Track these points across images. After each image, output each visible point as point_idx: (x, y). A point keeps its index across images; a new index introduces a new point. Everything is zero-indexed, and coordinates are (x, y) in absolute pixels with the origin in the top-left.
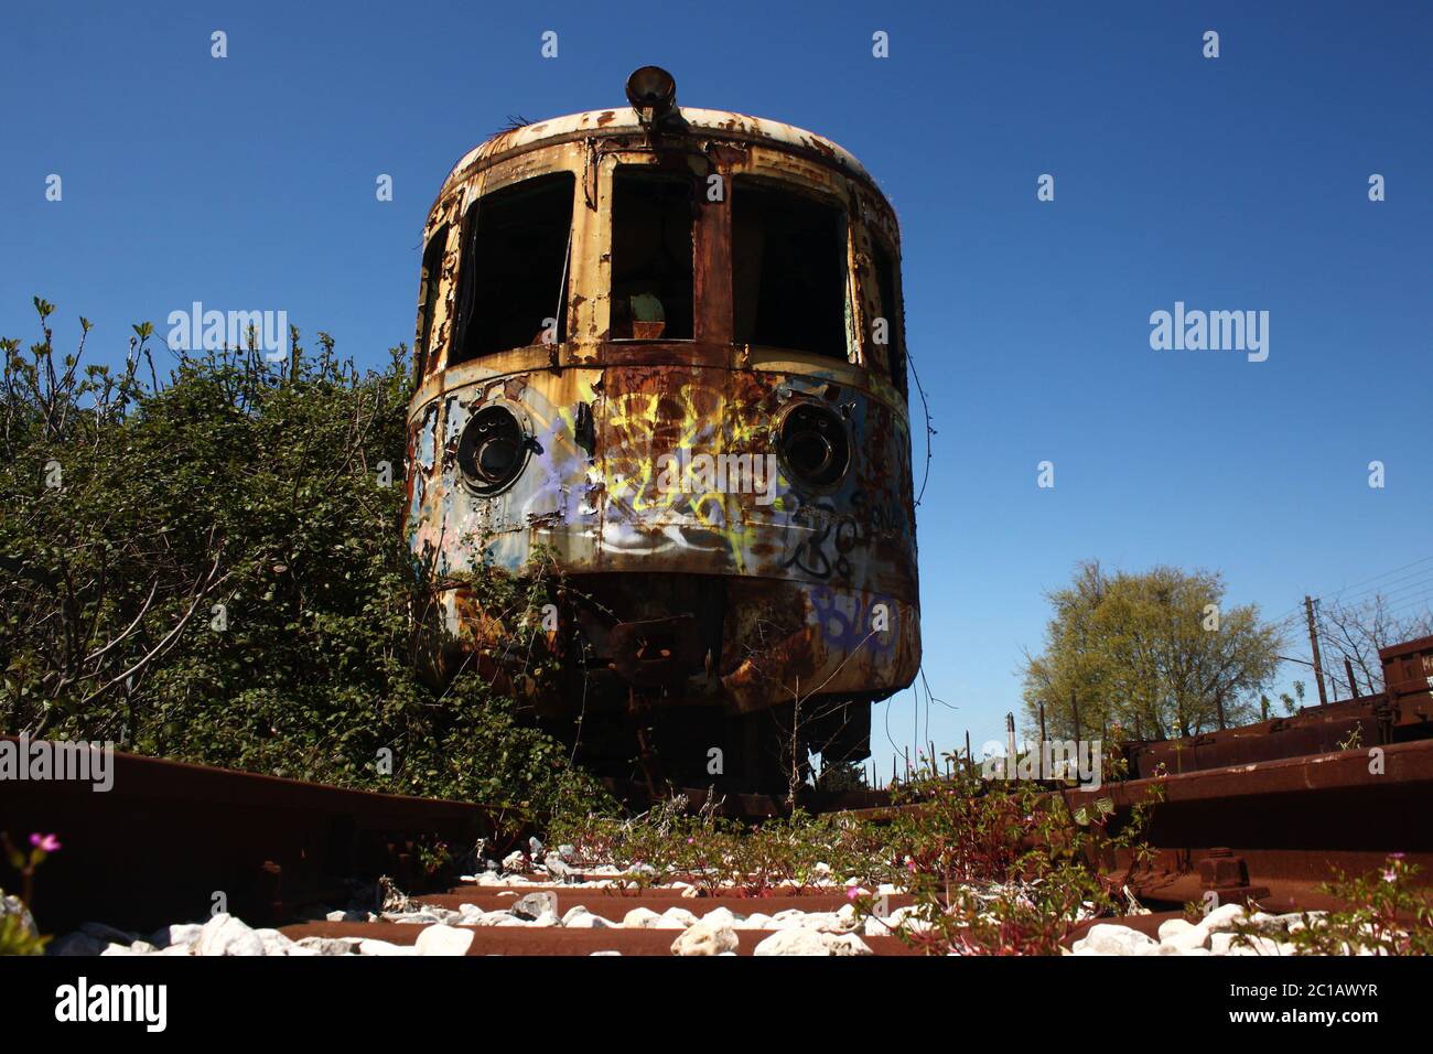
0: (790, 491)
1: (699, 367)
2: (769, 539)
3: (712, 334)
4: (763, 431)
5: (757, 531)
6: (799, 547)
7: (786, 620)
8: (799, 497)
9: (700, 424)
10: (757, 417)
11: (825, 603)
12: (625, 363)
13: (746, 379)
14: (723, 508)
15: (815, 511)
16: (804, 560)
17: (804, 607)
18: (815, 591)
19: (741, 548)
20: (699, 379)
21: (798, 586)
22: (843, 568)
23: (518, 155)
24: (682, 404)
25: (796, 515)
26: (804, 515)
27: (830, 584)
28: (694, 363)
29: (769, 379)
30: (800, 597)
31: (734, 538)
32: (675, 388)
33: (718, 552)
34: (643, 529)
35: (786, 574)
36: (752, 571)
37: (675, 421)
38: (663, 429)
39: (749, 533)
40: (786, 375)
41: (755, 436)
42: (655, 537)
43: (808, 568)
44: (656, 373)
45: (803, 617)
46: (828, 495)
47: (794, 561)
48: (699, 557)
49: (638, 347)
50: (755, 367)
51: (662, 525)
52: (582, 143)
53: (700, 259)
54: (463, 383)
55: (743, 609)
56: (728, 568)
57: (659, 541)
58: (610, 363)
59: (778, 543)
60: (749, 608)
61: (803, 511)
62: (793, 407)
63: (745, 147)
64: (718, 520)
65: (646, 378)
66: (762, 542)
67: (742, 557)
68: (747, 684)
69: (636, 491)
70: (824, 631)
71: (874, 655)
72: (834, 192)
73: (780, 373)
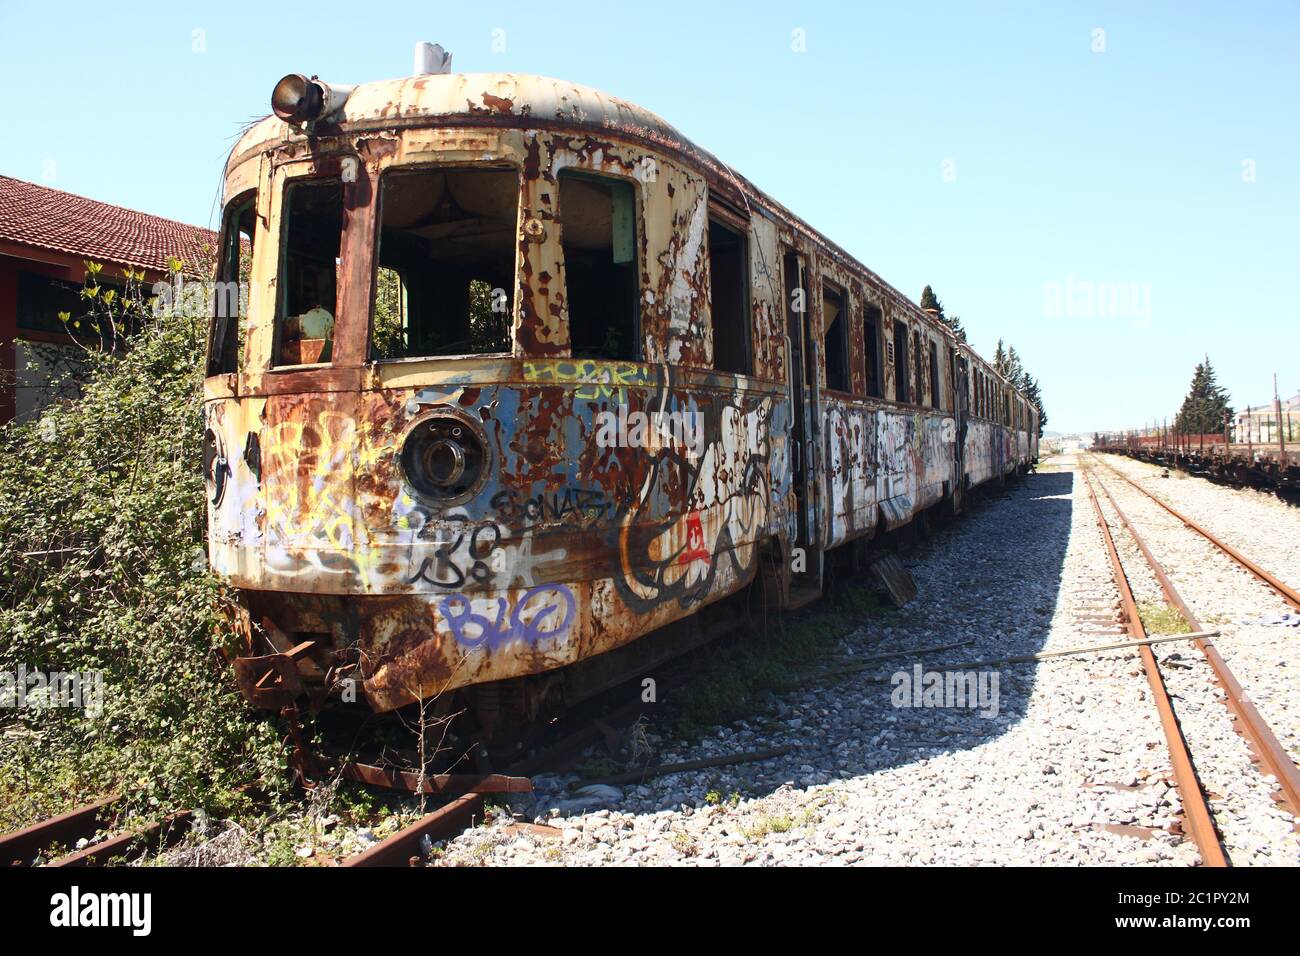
68: (384, 688)
69: (287, 516)
70: (458, 636)
71: (535, 643)
72: (502, 156)
73: (409, 388)
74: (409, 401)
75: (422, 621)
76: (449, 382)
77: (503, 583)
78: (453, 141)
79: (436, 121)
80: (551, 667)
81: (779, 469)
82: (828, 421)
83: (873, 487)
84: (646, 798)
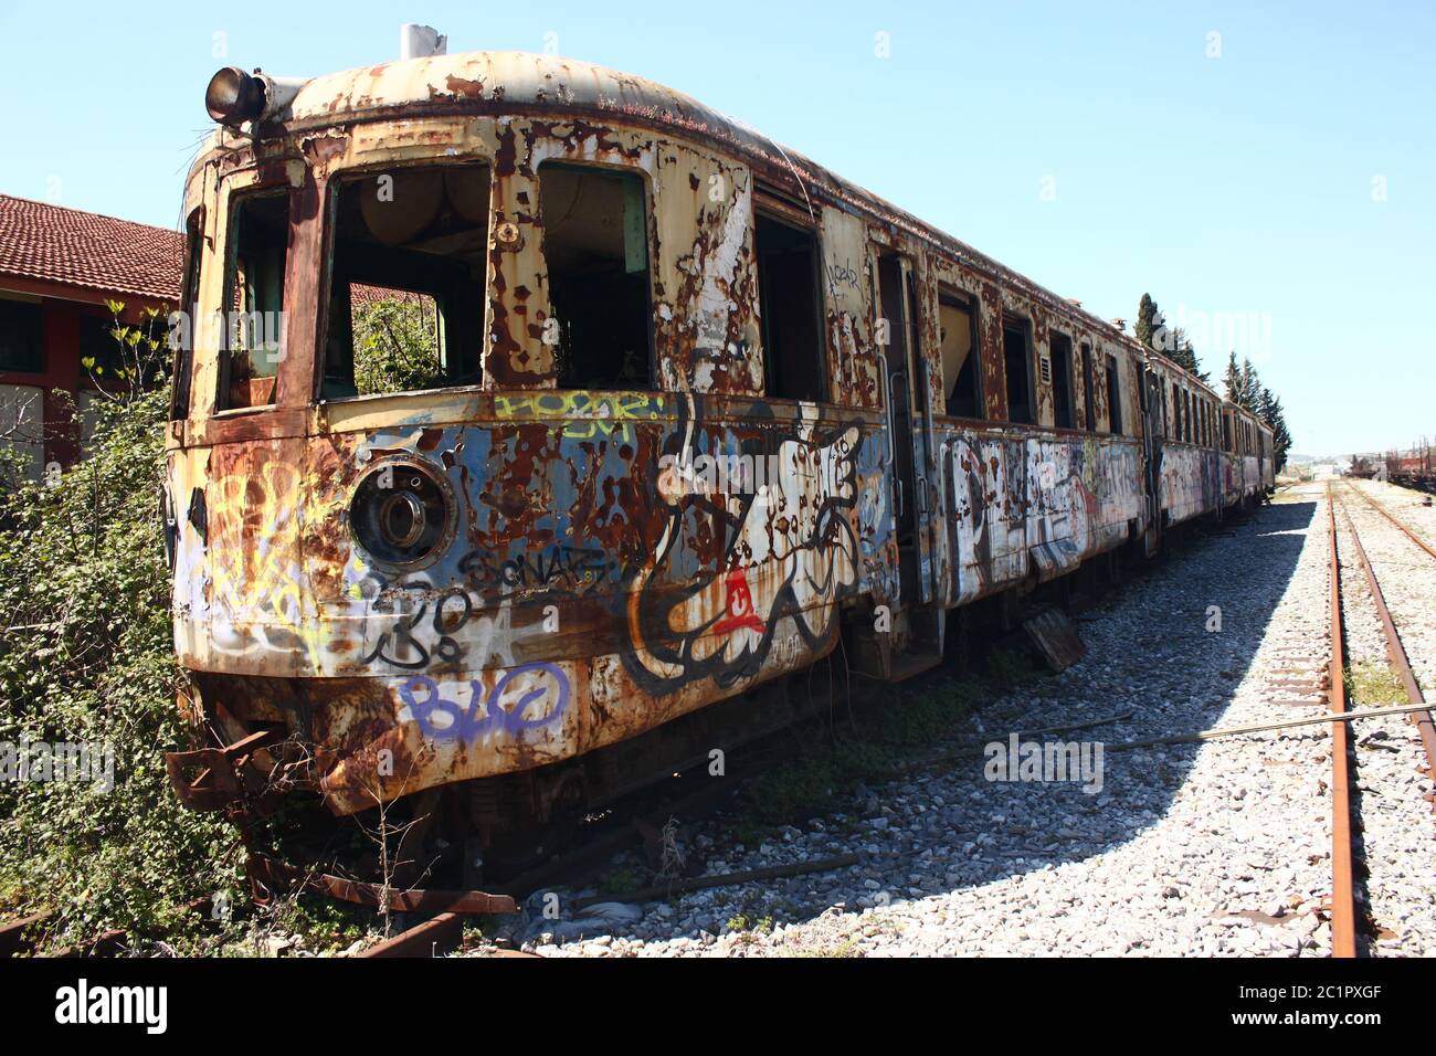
0: (370, 575)
1: (277, 439)
2: (345, 634)
3: (292, 396)
4: (337, 507)
5: (333, 627)
6: (381, 637)
7: (378, 718)
8: (381, 579)
9: (279, 509)
10: (332, 492)
11: (422, 696)
12: (225, 441)
13: (323, 446)
14: (299, 603)
15: (401, 592)
16: (389, 652)
17: (393, 704)
18: (406, 685)
19: (317, 647)
20: (278, 454)
21: (384, 682)
22: (449, 650)
24: (263, 486)
25: (376, 602)
26: (388, 600)
27: (429, 673)
28: (274, 435)
29: (347, 442)
30: (388, 693)
31: (309, 636)
32: (258, 466)
33: (295, 653)
34: (237, 628)
35: (367, 670)
36: (329, 672)
37: (258, 506)
38: (249, 516)
39: (325, 628)
40: (368, 432)
41: (329, 516)
42: (246, 636)
43: (397, 660)
44: (245, 451)
45: (394, 714)
46: (420, 570)
47: (377, 654)
48: (278, 660)
49: (231, 421)
50: (334, 428)
51: (249, 624)
55: (337, 708)
56: (305, 669)
57: (248, 641)
58: (214, 441)
59: (356, 638)
60: (342, 705)
61: (386, 595)
62: (368, 472)
63: (345, 131)
64: (295, 617)
65: (238, 456)
66: (339, 638)
67: (318, 657)
68: (343, 788)
69: (232, 585)
70: (424, 727)
71: (520, 735)
72: (468, 150)
73: (360, 431)
74: (360, 446)
75: (382, 708)
76: (406, 423)
77: (476, 660)
78: (410, 135)
79: (390, 113)
80: (544, 763)
81: (871, 514)
82: (949, 455)
83: (1022, 531)
84: (666, 919)
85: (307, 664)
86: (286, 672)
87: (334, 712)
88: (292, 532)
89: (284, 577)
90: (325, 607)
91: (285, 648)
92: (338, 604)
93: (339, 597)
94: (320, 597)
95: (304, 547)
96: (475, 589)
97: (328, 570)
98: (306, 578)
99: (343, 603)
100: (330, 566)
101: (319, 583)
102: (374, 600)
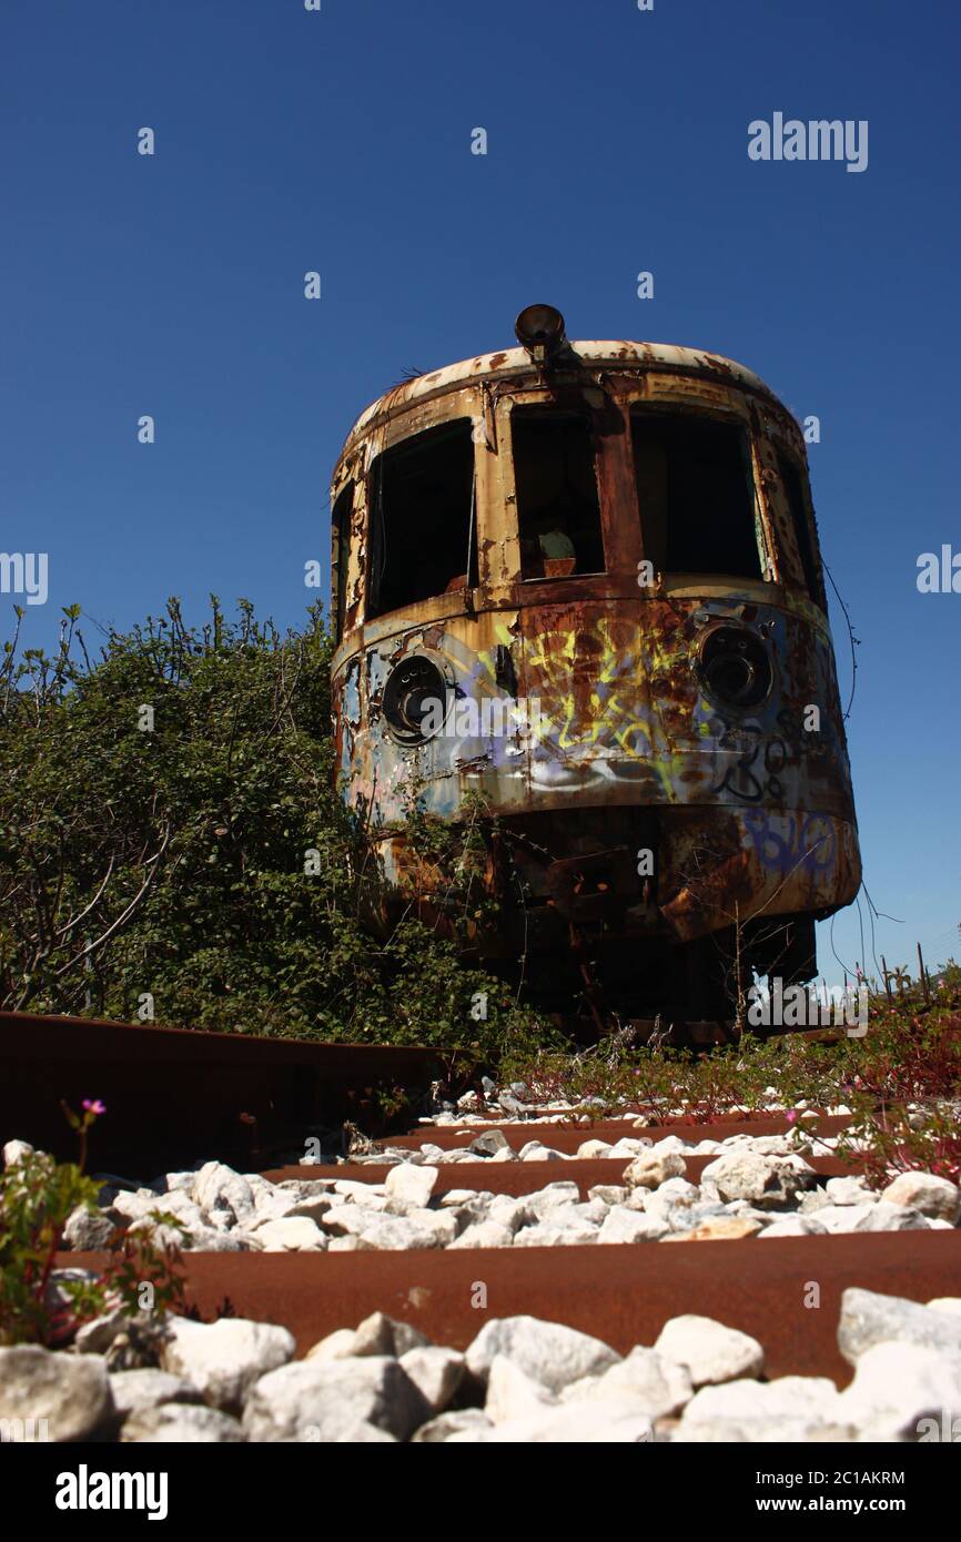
0: (716, 716)
1: (612, 599)
2: (697, 765)
3: (624, 566)
4: (683, 657)
5: (686, 759)
6: (728, 771)
7: (720, 846)
8: (725, 721)
9: (619, 656)
10: (676, 645)
11: (759, 826)
12: (540, 603)
13: (661, 608)
14: (649, 738)
15: (741, 734)
16: (734, 784)
17: (737, 831)
18: (748, 814)
19: (670, 776)
20: (614, 612)
21: (730, 810)
22: (775, 788)
23: (415, 406)
24: (599, 639)
25: (722, 740)
26: (731, 739)
27: (762, 806)
28: (608, 596)
29: (684, 606)
30: (733, 821)
31: (662, 767)
32: (591, 623)
33: (648, 783)
34: (571, 765)
35: (717, 799)
36: (683, 799)
37: (594, 656)
38: (584, 664)
39: (676, 761)
40: (702, 599)
41: (676, 663)
42: (584, 772)
43: (742, 793)
44: (571, 610)
45: (737, 841)
46: (753, 717)
47: (724, 785)
48: (628, 789)
49: (551, 586)
50: (669, 594)
51: (590, 760)
52: (476, 388)
53: (605, 492)
54: (382, 636)
55: (677, 838)
56: (659, 798)
57: (587, 776)
58: (525, 603)
59: (707, 769)
60: (683, 836)
61: (729, 735)
62: (711, 631)
63: (639, 375)
64: (645, 751)
65: (561, 615)
66: (691, 769)
67: (672, 785)
69: (560, 728)
73: (694, 599)
74: (697, 611)
76: (731, 597)
80: (819, 905)
85: (662, 792)
86: (638, 800)
87: (674, 843)
88: (638, 676)
89: (630, 716)
90: (677, 742)
91: (639, 778)
92: (690, 739)
93: (689, 732)
94: (671, 732)
95: (651, 690)
96: (788, 741)
97: (678, 709)
98: (656, 716)
99: (694, 738)
100: (681, 706)
101: (671, 720)
102: (720, 738)
